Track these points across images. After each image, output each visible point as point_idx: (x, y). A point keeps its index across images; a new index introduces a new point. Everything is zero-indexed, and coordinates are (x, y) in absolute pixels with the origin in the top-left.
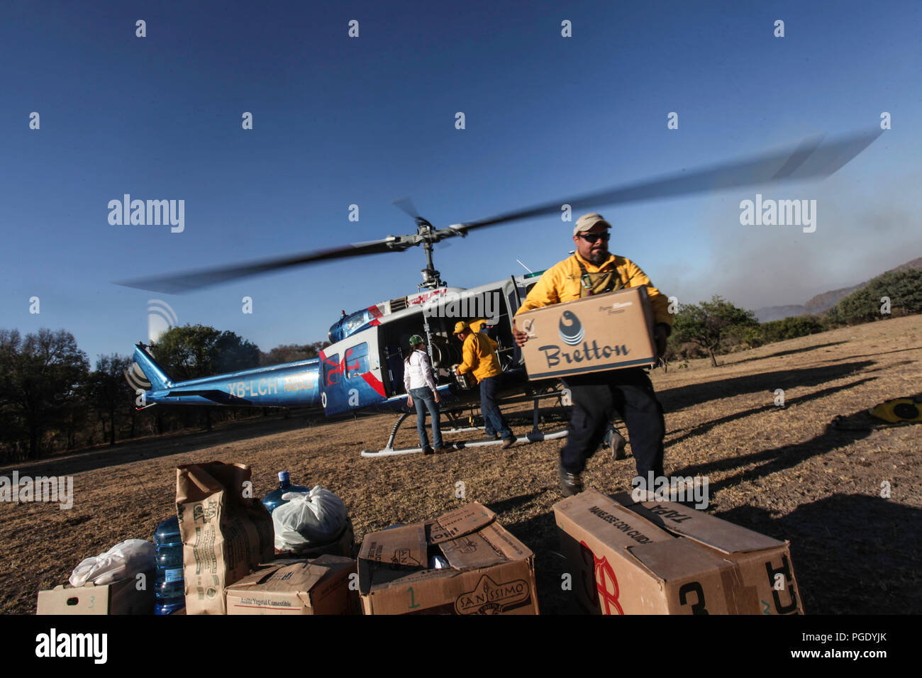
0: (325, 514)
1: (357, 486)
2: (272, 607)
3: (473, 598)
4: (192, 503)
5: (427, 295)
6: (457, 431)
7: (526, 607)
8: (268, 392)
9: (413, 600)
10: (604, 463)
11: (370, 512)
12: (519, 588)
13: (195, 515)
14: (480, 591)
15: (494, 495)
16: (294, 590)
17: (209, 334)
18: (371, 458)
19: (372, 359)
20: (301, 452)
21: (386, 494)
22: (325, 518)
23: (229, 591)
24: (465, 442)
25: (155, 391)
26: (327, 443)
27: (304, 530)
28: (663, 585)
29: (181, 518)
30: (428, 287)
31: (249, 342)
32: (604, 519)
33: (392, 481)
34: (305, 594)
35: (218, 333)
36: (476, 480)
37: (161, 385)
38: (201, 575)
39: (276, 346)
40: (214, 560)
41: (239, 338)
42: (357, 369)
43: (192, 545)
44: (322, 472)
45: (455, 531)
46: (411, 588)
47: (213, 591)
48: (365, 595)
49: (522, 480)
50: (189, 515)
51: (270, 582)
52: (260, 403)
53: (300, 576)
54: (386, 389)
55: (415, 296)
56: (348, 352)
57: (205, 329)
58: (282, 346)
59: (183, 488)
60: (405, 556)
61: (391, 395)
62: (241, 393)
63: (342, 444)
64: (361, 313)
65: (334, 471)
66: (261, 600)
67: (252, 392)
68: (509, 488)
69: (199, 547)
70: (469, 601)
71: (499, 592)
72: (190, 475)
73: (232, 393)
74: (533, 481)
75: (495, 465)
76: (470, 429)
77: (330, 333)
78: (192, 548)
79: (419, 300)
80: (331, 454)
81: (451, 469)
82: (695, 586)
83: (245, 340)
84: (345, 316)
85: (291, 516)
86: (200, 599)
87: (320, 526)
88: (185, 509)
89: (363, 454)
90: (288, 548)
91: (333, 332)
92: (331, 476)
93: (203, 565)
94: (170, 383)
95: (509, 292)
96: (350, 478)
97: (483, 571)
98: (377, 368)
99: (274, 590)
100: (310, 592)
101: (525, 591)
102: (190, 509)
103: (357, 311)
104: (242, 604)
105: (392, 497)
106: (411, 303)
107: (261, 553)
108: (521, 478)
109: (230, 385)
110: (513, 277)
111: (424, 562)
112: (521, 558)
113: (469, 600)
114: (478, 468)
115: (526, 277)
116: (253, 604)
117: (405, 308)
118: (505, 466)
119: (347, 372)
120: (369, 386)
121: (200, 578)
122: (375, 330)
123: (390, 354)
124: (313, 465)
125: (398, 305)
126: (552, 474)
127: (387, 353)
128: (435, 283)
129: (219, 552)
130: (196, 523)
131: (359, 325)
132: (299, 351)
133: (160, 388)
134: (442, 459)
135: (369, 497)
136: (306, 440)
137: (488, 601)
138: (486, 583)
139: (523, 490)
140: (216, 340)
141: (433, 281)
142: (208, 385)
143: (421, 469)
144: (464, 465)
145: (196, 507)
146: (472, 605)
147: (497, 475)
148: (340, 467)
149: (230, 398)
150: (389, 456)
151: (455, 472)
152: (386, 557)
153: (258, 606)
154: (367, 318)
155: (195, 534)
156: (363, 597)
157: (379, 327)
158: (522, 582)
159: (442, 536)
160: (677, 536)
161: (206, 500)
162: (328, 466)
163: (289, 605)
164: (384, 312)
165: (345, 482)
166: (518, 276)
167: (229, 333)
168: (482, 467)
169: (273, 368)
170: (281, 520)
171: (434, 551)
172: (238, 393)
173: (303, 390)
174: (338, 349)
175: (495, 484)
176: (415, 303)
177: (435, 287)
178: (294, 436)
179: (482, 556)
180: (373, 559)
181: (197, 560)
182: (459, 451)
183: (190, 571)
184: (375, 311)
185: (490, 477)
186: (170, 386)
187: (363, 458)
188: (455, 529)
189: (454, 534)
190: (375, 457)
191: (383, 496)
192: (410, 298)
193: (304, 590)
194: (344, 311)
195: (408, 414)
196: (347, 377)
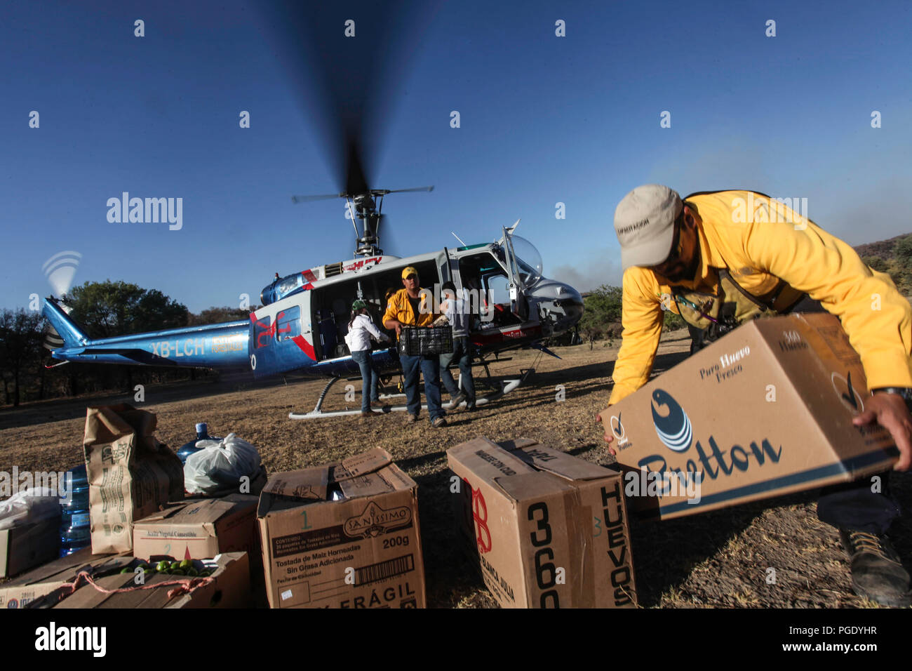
0: (238, 460)
1: (280, 445)
2: (178, 538)
3: (360, 521)
4: (101, 445)
5: (362, 262)
6: (387, 397)
7: (408, 530)
8: (194, 352)
9: (306, 523)
10: (516, 426)
11: (290, 467)
12: (403, 514)
13: (103, 456)
14: (367, 515)
15: (412, 452)
16: (200, 522)
17: (133, 292)
18: (298, 420)
19: (304, 324)
20: (229, 415)
21: (309, 451)
22: (238, 463)
23: (135, 525)
24: (391, 406)
25: (67, 349)
26: (256, 406)
27: (215, 475)
28: (515, 504)
29: (88, 459)
30: (363, 254)
31: (177, 302)
32: (485, 459)
33: (317, 440)
34: (210, 525)
35: (143, 291)
36: (396, 439)
37: (75, 342)
38: (107, 513)
39: (207, 308)
40: (122, 498)
41: (166, 299)
42: (288, 333)
43: (98, 485)
44: (247, 432)
45: (355, 472)
46: (304, 512)
47: (120, 528)
48: (262, 518)
49: (439, 440)
50: (96, 457)
51: (177, 517)
52: (185, 364)
53: (207, 510)
54: (316, 352)
55: (351, 262)
56: (280, 315)
57: (128, 287)
58: (213, 308)
59: (92, 430)
60: (306, 491)
61: (322, 359)
62: (164, 354)
63: (271, 408)
64: (295, 276)
65: (259, 431)
66: (167, 532)
67: (177, 351)
68: (426, 446)
69: (106, 487)
70: (357, 524)
71: (384, 517)
72: (101, 416)
73: (156, 352)
74: (449, 440)
75: (417, 427)
76: (399, 395)
77: (262, 296)
78: (99, 488)
79: (354, 266)
80: (259, 416)
81: (374, 430)
82: (542, 506)
83: (173, 300)
84: (278, 279)
85: (205, 462)
86: (107, 535)
87: (233, 470)
88: (93, 450)
89: (291, 416)
90: (200, 491)
91: (265, 294)
92: (255, 436)
93: (110, 504)
94: (85, 340)
95: (442, 264)
96: (275, 437)
97: (371, 498)
98: (309, 332)
99: (180, 522)
100: (216, 523)
101: (407, 516)
102: (98, 451)
103: (291, 274)
104: (149, 537)
105: (314, 453)
106: (346, 269)
107: (170, 493)
108: (439, 438)
109: (153, 344)
110: (446, 249)
111: (323, 496)
112: (407, 488)
113: (356, 522)
114: (400, 430)
115: (459, 250)
116: (160, 536)
117: (339, 273)
118: (426, 428)
119: (278, 335)
120: (300, 350)
121: (106, 516)
122: (307, 294)
123: (322, 318)
124: (239, 425)
125: (332, 270)
126: (468, 435)
127: (319, 317)
128: (370, 251)
129: (127, 491)
130: (104, 464)
131: (292, 288)
132: (232, 314)
133: (73, 345)
134: (367, 421)
135: (291, 454)
136: (235, 403)
137: (374, 524)
138: (372, 509)
139: (438, 448)
140: (140, 299)
141: (369, 249)
142: (129, 343)
143: (345, 430)
144: (388, 427)
145: (105, 449)
146: (359, 527)
147: (417, 436)
148: (266, 427)
149: (153, 357)
150: (317, 419)
151: (378, 433)
152: (289, 491)
153: (164, 537)
154: (300, 282)
155: (103, 475)
156: (260, 519)
157: (313, 292)
158: (404, 509)
159: (343, 476)
160: (538, 470)
161: (116, 442)
162: (254, 426)
163: (195, 535)
164: (318, 277)
165: (269, 441)
166: (451, 249)
167: (155, 292)
168: (405, 428)
169: (200, 329)
170: (194, 465)
171: (333, 487)
172: (162, 353)
173: (232, 351)
174: (269, 312)
175: (413, 443)
176: (350, 269)
177: (371, 254)
178: (223, 399)
179: (374, 489)
180: (277, 492)
181: (103, 499)
182: (386, 415)
183: (96, 511)
184: (309, 275)
185: (410, 437)
186: (86, 344)
187: (290, 420)
188: (356, 470)
189: (354, 474)
190: (303, 419)
191: (305, 453)
192: (345, 264)
193: (209, 522)
194: (277, 274)
195: (338, 378)
196: (278, 340)
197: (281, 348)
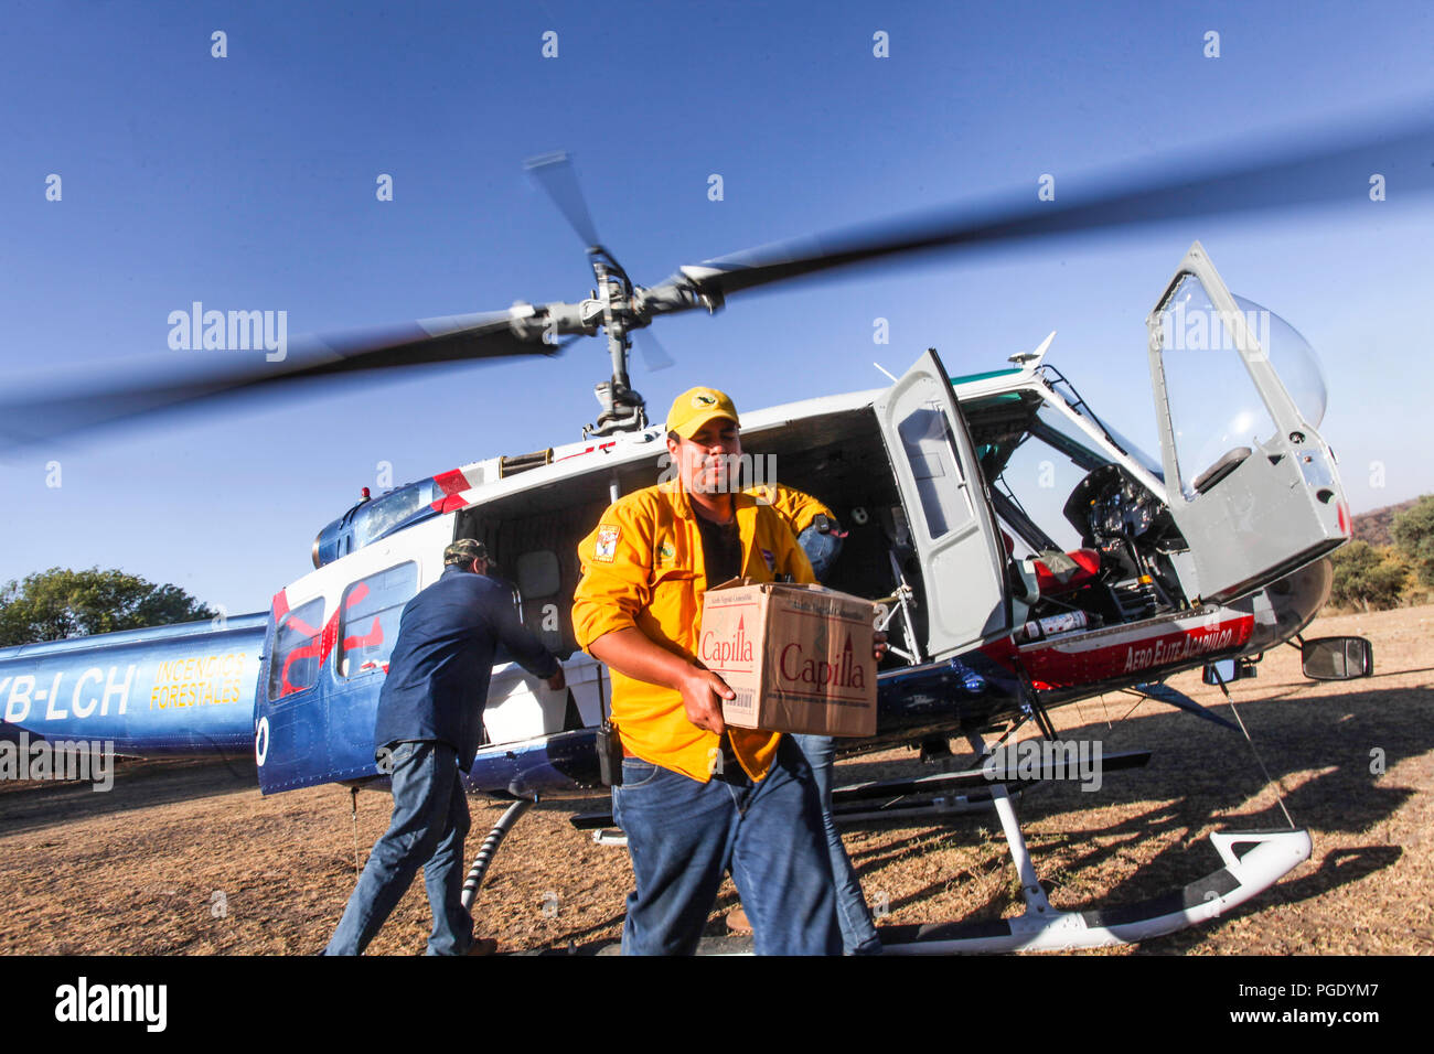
8: (99, 707)
17: (128, 588)
30: (610, 430)
41: (191, 599)
42: (375, 648)
56: (351, 592)
62: (16, 710)
64: (412, 489)
67: (51, 705)
77: (316, 547)
83: (201, 603)
84: (368, 499)
91: (326, 543)
103: (403, 484)
117: (542, 466)
119: (341, 657)
122: (448, 521)
125: (522, 462)
128: (633, 420)
131: (402, 516)
140: (140, 601)
141: (629, 416)
154: (426, 498)
157: (461, 516)
172: (10, 708)
174: (328, 583)
184: (453, 482)
192: (559, 452)
194: (367, 492)
195: (526, 804)
196: (339, 670)
197: (345, 700)
